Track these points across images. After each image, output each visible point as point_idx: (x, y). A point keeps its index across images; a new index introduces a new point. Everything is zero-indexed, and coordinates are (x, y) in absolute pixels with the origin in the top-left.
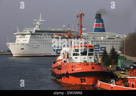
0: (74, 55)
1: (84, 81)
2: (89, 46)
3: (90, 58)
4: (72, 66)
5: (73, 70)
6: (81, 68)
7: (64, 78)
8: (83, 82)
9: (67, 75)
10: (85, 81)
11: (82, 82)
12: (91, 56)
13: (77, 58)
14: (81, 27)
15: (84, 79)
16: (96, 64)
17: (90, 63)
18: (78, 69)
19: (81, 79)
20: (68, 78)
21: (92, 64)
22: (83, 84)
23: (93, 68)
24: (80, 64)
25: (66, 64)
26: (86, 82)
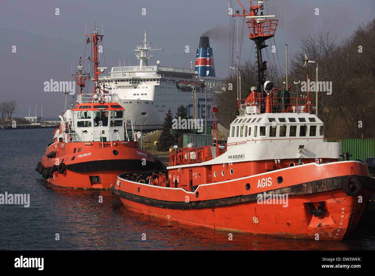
0: (80, 124)
1: (98, 180)
2: (112, 106)
3: (115, 131)
4: (75, 149)
5: (74, 158)
6: (90, 154)
7: (57, 176)
8: (95, 183)
9: (62, 169)
10: (98, 182)
11: (92, 183)
12: (116, 128)
13: (86, 131)
14: (97, 64)
15: (97, 177)
16: (124, 145)
17: (114, 142)
18: (83, 156)
19: (91, 178)
20: (65, 175)
21: (117, 143)
22: (95, 186)
23: (115, 152)
24: (92, 145)
25: (63, 145)
26: (101, 183)
